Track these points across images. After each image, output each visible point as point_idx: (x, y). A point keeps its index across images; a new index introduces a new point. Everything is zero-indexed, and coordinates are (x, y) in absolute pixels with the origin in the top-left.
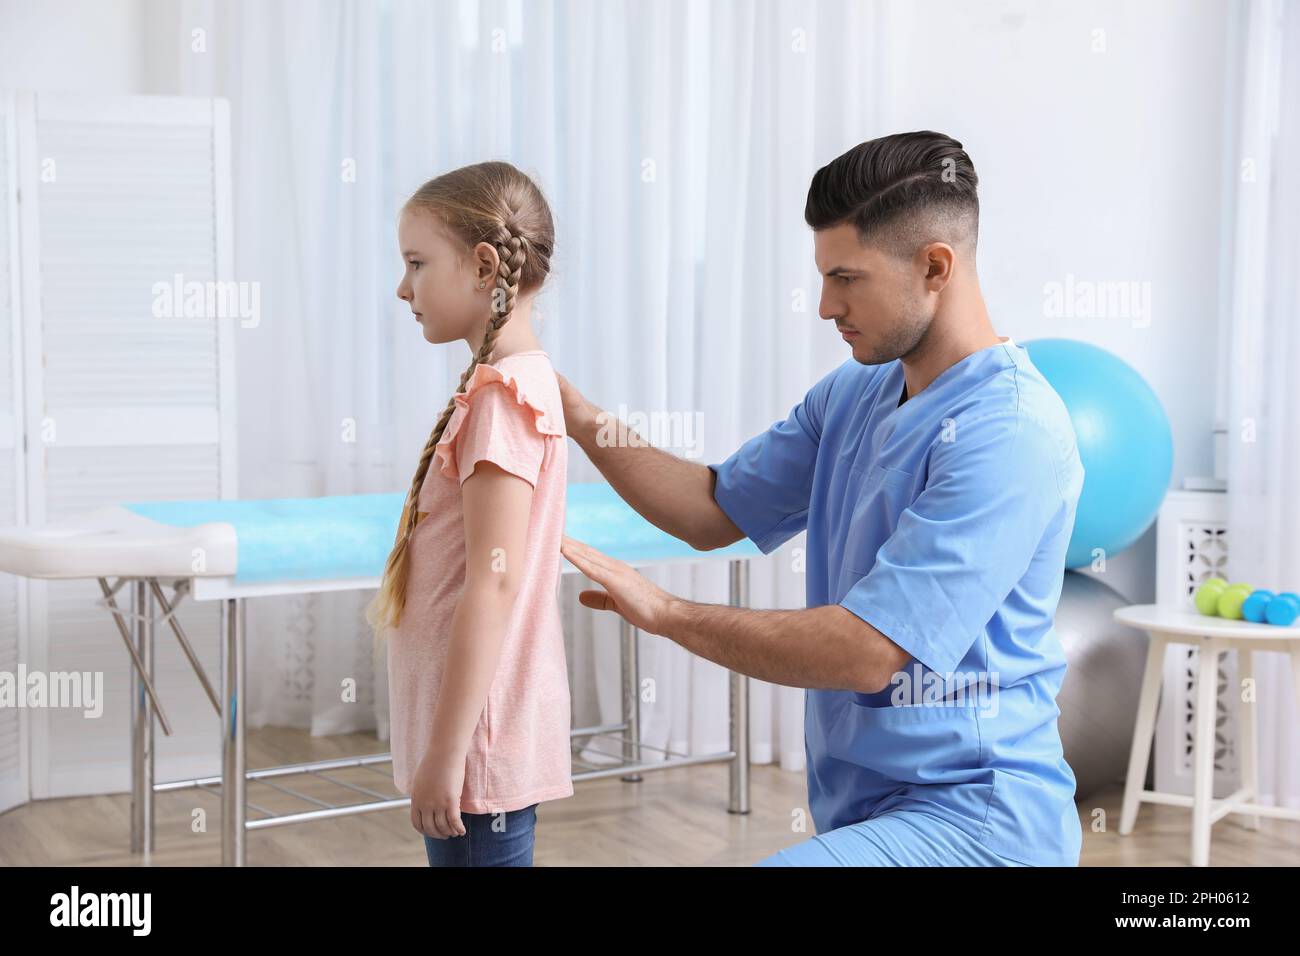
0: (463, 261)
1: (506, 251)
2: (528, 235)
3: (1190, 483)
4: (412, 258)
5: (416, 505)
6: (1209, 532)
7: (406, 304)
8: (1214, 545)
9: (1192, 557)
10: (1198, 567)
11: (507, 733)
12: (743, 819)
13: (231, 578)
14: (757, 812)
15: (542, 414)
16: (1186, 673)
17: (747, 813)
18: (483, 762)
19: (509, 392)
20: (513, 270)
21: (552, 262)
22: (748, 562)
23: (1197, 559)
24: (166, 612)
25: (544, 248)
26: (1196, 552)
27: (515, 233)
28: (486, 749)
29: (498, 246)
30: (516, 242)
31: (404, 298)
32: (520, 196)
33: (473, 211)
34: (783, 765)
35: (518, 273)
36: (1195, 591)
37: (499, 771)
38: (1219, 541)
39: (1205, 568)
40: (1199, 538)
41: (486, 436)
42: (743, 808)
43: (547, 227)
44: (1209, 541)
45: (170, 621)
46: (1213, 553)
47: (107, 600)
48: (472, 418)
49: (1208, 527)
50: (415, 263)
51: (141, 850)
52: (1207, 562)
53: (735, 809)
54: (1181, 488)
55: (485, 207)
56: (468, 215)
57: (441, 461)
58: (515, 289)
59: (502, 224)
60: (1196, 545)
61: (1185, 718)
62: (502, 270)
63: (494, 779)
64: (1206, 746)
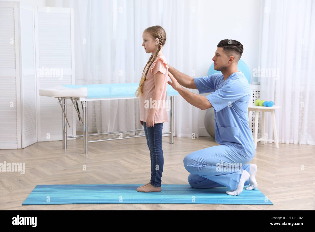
0: (154, 41)
1: (160, 40)
2: (164, 37)
3: (253, 83)
4: (145, 40)
5: (146, 78)
6: (257, 92)
7: (143, 47)
8: (258, 94)
9: (254, 96)
10: (255, 98)
11: (160, 112)
12: (172, 144)
13: (86, 97)
14: (174, 143)
15: (167, 65)
16: (252, 118)
17: (173, 143)
18: (156, 116)
19: (162, 61)
20: (161, 43)
21: (166, 41)
22: (173, 97)
23: (254, 97)
24: (73, 104)
25: (165, 39)
26: (254, 95)
27: (162, 37)
28: (157, 114)
29: (159, 39)
30: (162, 38)
31: (143, 46)
32: (163, 31)
33: (156, 33)
34: (177, 137)
35: (162, 43)
36: (254, 103)
37: (159, 117)
38: (258, 93)
39: (256, 98)
40: (255, 93)
41: (159, 67)
42: (172, 142)
43: (165, 36)
44: (257, 93)
45: (74, 105)
46: (257, 95)
47: (59, 102)
48: (156, 65)
49: (256, 91)
50: (145, 41)
51: (65, 149)
52: (256, 97)
53: (171, 143)
54: (252, 84)
55: (158, 33)
56: (155, 34)
57: (151, 71)
58: (161, 46)
59: (160, 36)
60: (254, 94)
61: (252, 126)
62: (160, 43)
63: (158, 118)
64: (256, 131)
